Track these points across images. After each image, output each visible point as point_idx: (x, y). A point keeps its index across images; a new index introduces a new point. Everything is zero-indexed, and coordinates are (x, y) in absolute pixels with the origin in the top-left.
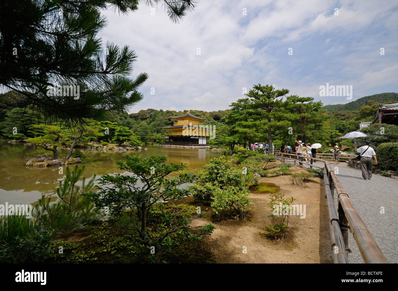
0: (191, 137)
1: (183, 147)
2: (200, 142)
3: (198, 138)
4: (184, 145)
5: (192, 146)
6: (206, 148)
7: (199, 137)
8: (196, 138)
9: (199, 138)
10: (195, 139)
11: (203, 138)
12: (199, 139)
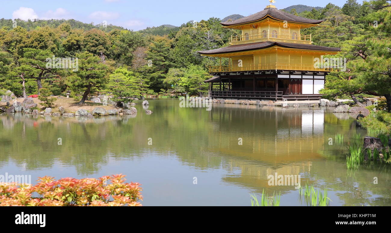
0: (279, 76)
1: (256, 105)
2: (307, 88)
3: (300, 77)
4: (260, 99)
5: (281, 100)
6: (323, 104)
7: (303, 73)
8: (292, 77)
9: (304, 77)
10: (290, 79)
11: (316, 77)
12: (302, 79)
